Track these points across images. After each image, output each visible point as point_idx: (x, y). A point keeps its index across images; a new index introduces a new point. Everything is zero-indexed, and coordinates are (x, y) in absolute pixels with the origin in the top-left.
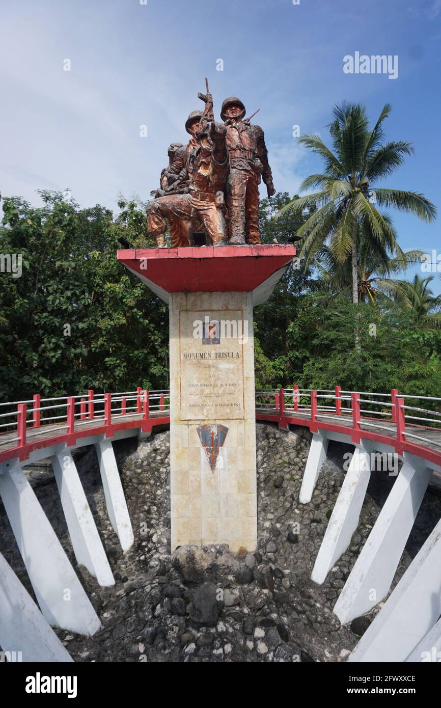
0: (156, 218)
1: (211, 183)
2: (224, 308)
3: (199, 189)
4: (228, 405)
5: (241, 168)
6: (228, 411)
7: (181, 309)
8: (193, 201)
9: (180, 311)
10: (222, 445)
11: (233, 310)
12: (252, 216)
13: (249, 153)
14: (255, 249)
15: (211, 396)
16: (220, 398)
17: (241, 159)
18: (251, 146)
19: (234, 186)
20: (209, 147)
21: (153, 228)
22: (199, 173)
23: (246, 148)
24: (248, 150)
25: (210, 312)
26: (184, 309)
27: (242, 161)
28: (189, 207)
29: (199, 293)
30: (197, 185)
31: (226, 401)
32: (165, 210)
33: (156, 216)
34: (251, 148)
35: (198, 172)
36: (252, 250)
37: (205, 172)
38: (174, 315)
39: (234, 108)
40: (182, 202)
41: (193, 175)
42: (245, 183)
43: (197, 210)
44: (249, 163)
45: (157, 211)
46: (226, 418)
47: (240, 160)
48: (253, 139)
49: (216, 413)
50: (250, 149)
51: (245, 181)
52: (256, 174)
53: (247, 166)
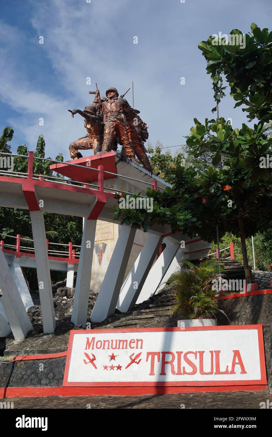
4: (106, 233)
6: (107, 235)
8: (88, 140)
10: (104, 253)
15: (99, 230)
16: (103, 230)
17: (111, 116)
19: (106, 129)
21: (72, 155)
23: (114, 111)
31: (106, 231)
39: (110, 93)
44: (115, 117)
45: (72, 147)
46: (105, 239)
48: (117, 106)
49: (102, 237)
50: (116, 111)
51: (112, 126)
52: (122, 121)
53: (114, 119)
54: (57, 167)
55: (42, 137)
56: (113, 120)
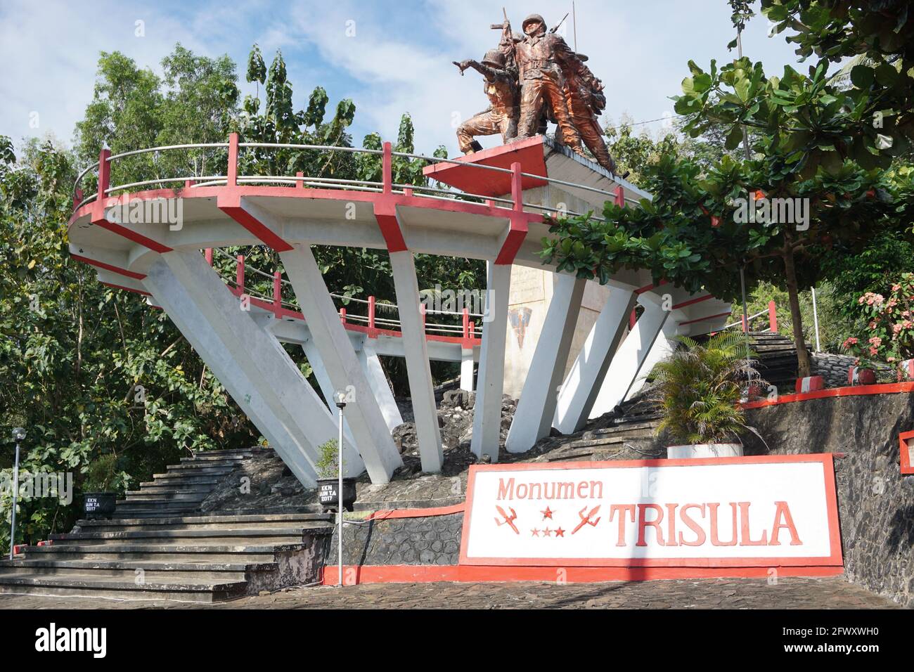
0: (463, 138)
3: (494, 106)
4: (531, 289)
5: (533, 78)
6: (531, 294)
10: (527, 326)
12: (560, 117)
15: (517, 284)
16: (525, 284)
17: (533, 70)
19: (524, 95)
21: (462, 146)
23: (538, 59)
28: (490, 122)
30: (492, 103)
31: (529, 286)
32: (469, 129)
37: (493, 91)
39: (530, 25)
42: (537, 90)
44: (541, 71)
45: (463, 132)
46: (529, 301)
48: (545, 49)
49: (522, 296)
50: (542, 58)
51: (536, 88)
52: (554, 78)
53: (539, 74)
54: (437, 171)
55: (408, 117)
56: (538, 77)
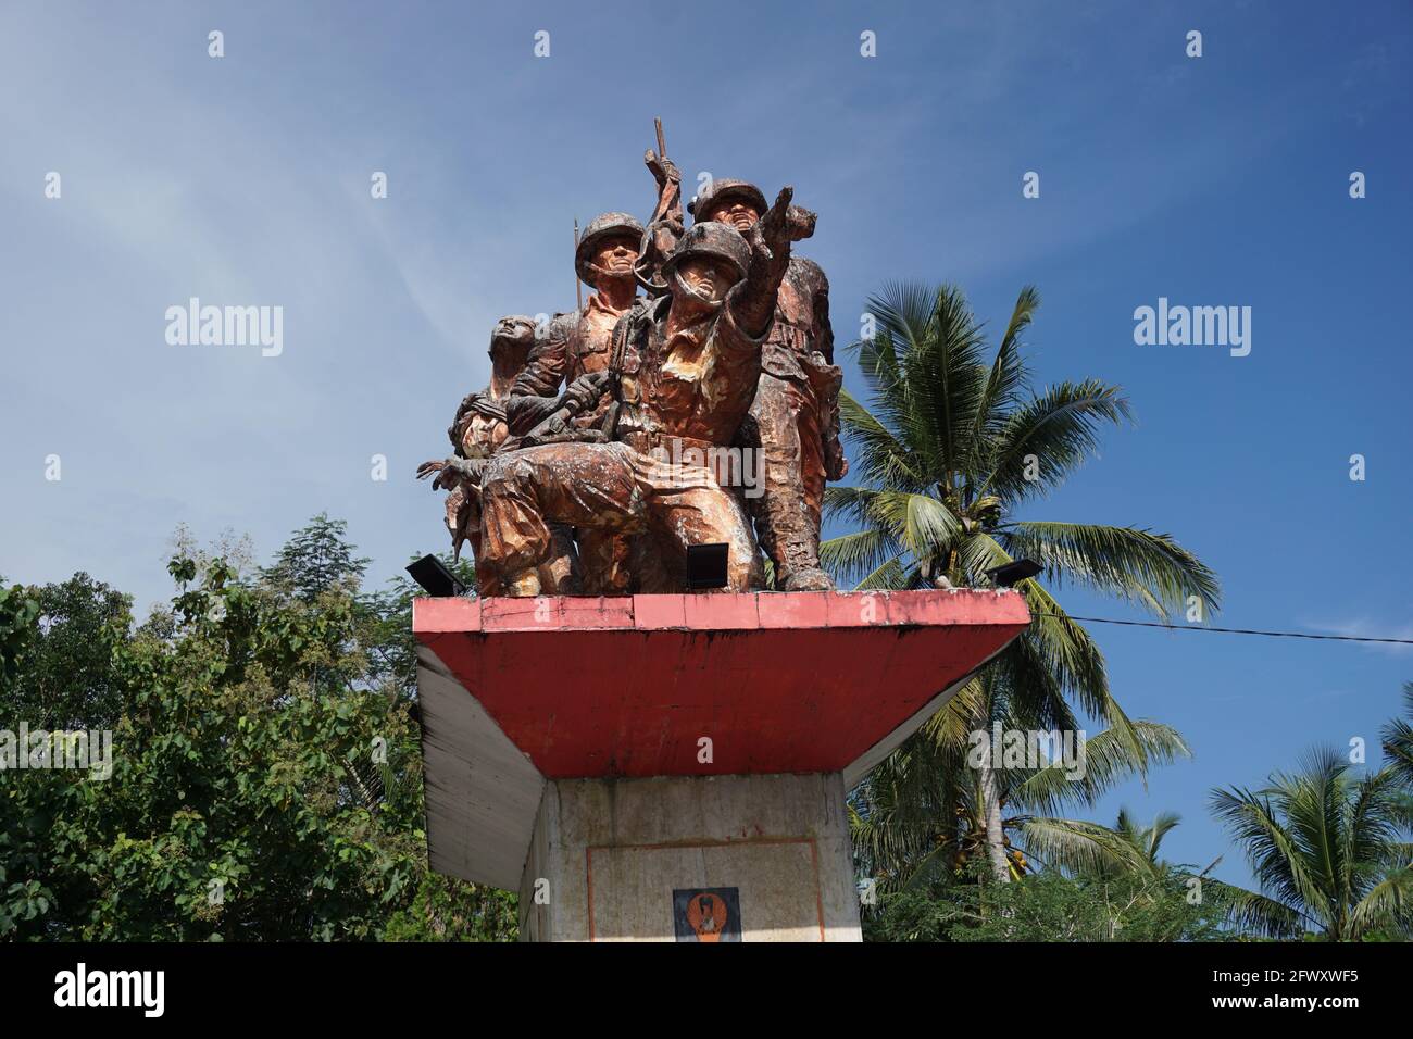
0: (520, 512)
1: (705, 406)
2: (749, 835)
3: (662, 426)
5: (780, 373)
7: (594, 841)
8: (639, 461)
9: (588, 851)
11: (783, 840)
13: (799, 332)
14: (898, 604)
18: (801, 312)
20: (707, 292)
21: (506, 546)
22: (667, 374)
24: (792, 324)
25: (699, 849)
26: (603, 840)
27: (783, 353)
28: (625, 482)
29: (655, 778)
30: (653, 413)
32: (548, 485)
33: (520, 505)
34: (802, 318)
35: (665, 368)
36: (887, 607)
37: (690, 370)
38: (567, 863)
39: (739, 207)
40: (605, 464)
41: (643, 381)
42: (796, 418)
43: (651, 494)
44: (798, 359)
45: (524, 488)
47: (777, 350)
